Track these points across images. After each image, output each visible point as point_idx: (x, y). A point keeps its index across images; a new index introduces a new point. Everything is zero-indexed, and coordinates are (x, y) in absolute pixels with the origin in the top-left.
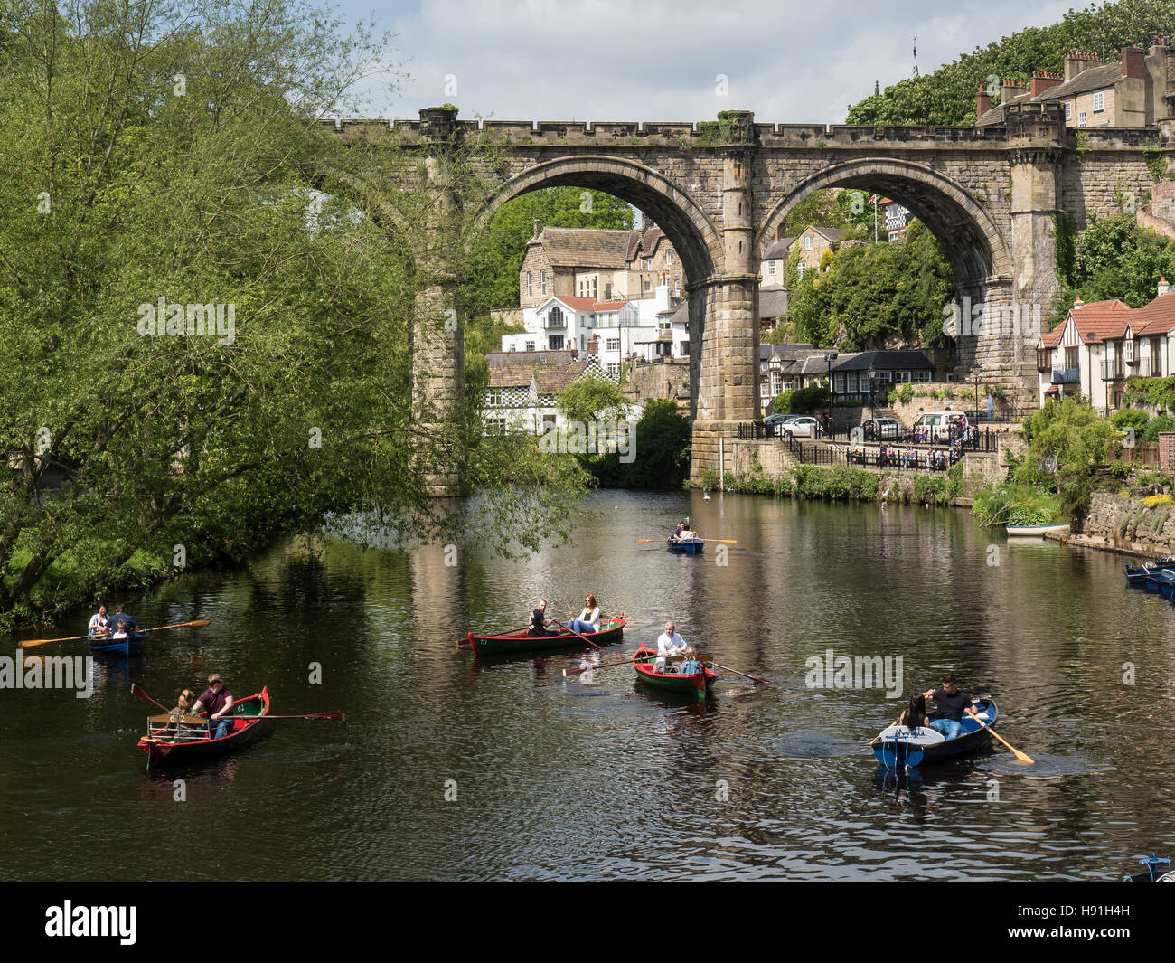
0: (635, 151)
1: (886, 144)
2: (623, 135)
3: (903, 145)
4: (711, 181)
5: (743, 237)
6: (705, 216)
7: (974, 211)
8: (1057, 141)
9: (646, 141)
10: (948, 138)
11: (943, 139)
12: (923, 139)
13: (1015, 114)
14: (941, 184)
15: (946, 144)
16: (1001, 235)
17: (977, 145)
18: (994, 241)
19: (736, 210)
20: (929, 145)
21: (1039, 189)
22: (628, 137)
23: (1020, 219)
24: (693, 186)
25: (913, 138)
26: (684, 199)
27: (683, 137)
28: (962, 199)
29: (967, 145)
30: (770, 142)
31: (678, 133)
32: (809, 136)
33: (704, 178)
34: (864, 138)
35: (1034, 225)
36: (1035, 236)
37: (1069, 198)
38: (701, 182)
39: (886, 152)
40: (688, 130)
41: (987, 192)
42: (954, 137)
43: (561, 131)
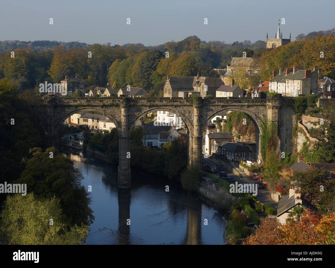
0: (172, 106)
1: (235, 104)
2: (169, 102)
3: (240, 104)
4: (191, 113)
5: (198, 127)
8: (279, 104)
9: (175, 104)
10: (251, 102)
11: (250, 102)
12: (245, 102)
13: (269, 97)
14: (249, 113)
15: (251, 104)
17: (259, 104)
19: (197, 121)
21: (274, 116)
22: (171, 103)
24: (186, 115)
25: (242, 102)
27: (185, 103)
28: (255, 117)
29: (256, 104)
30: (206, 104)
31: (183, 101)
32: (216, 102)
33: (190, 112)
34: (230, 102)
35: (272, 124)
36: (272, 127)
37: (282, 117)
38: (189, 114)
39: (235, 106)
40: (186, 101)
41: (261, 116)
42: (253, 102)
43: (154, 102)
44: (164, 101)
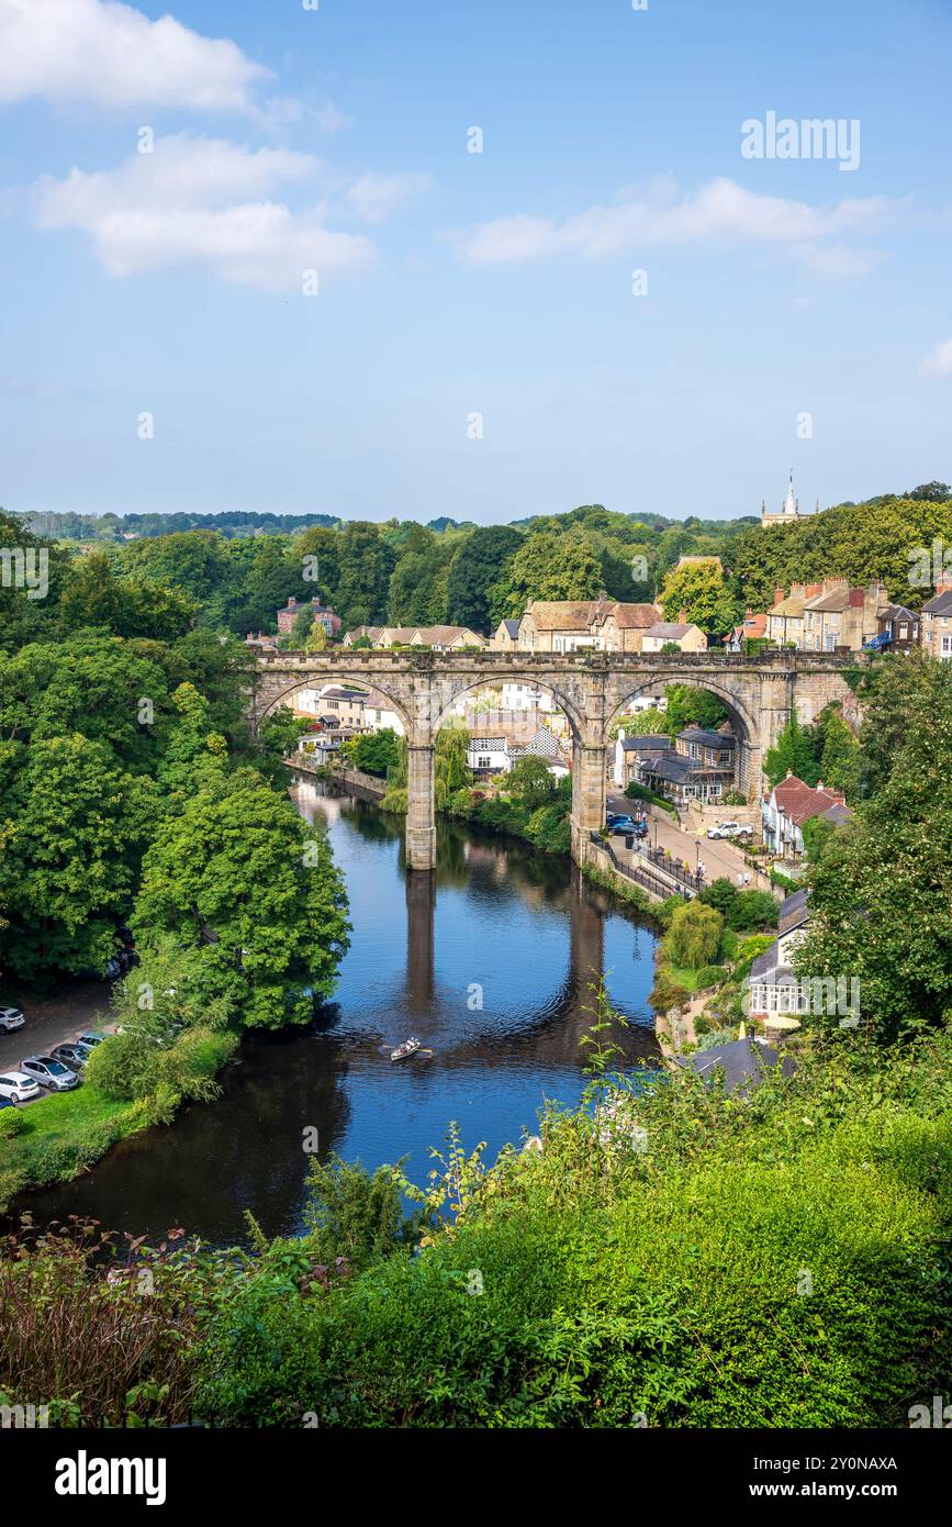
0: (536, 673)
1: (686, 668)
2: (529, 664)
3: (696, 668)
4: (580, 690)
5: (598, 724)
6: (576, 710)
7: (738, 707)
9: (543, 667)
14: (718, 691)
16: (754, 721)
17: (741, 668)
18: (749, 724)
20: (712, 668)
21: (776, 696)
22: (532, 665)
23: (764, 713)
26: (563, 700)
28: (730, 700)
29: (735, 667)
30: (615, 667)
33: (576, 687)
34: (673, 664)
35: (772, 718)
36: (772, 724)
38: (575, 689)
39: (686, 672)
40: (567, 660)
41: (746, 696)
42: (727, 663)
43: (492, 661)
44: (515, 660)
